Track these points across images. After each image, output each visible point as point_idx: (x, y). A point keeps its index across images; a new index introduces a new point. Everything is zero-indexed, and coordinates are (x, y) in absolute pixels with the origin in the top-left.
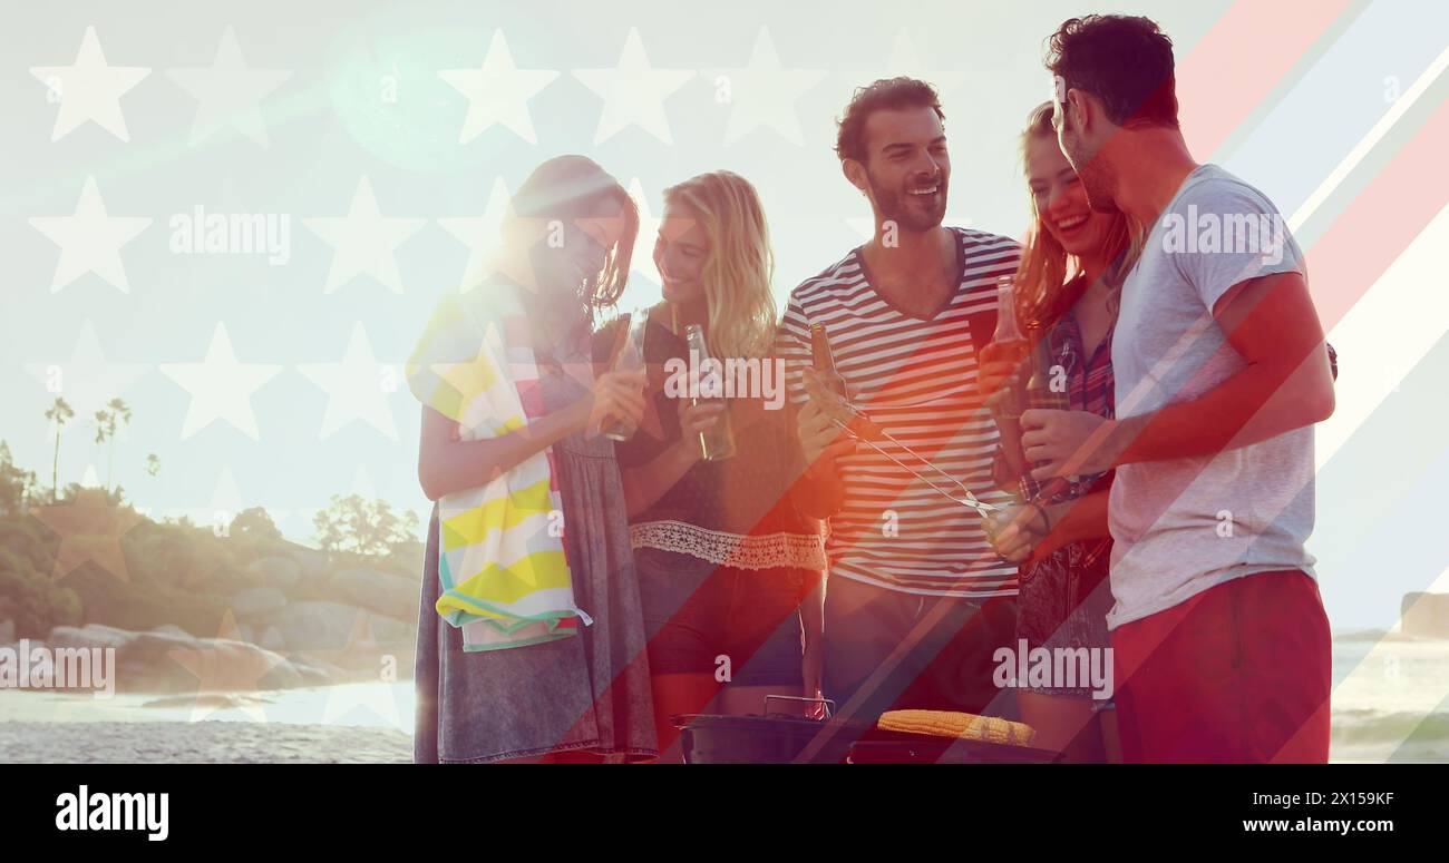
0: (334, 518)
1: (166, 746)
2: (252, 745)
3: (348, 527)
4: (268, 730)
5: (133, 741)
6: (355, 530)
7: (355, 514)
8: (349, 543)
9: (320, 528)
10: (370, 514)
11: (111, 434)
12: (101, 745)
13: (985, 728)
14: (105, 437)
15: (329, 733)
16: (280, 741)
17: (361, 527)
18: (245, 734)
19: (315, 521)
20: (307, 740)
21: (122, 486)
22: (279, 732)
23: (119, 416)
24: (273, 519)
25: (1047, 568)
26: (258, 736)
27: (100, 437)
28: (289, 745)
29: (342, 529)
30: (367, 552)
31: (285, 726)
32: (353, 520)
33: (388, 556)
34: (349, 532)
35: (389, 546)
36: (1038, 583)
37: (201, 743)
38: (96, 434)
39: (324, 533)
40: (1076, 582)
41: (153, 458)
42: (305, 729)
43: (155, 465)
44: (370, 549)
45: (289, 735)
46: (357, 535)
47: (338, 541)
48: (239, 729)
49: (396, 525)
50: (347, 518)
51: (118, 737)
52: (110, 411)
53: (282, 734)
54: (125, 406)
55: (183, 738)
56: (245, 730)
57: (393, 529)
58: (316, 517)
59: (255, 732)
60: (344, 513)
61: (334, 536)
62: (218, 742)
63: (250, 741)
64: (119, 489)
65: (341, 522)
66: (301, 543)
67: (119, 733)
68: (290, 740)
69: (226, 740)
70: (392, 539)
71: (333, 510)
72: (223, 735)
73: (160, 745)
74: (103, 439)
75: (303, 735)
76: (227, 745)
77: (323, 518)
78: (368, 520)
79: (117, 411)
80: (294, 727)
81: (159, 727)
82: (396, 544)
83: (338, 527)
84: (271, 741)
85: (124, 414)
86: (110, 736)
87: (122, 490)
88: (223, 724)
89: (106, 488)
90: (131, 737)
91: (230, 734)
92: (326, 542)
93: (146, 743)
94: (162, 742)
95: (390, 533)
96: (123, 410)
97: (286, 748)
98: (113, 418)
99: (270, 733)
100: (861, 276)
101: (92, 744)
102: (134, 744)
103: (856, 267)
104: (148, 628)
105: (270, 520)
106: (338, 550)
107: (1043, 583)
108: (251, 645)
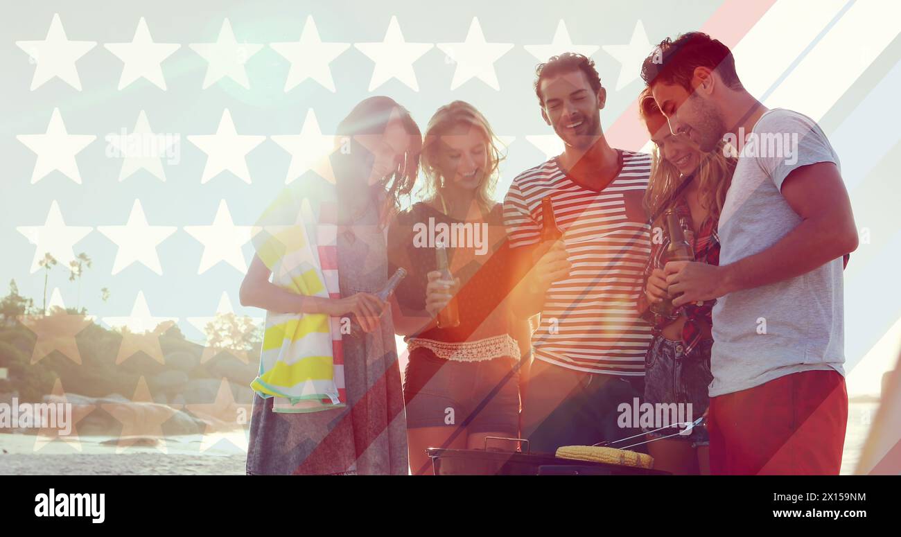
0: (217, 327)
1: (113, 469)
2: (167, 468)
3: (226, 333)
4: (177, 459)
5: (93, 466)
6: (230, 334)
7: (231, 325)
8: (226, 343)
9: (209, 333)
10: (240, 325)
11: (79, 275)
12: (73, 468)
13: (622, 457)
14: (76, 277)
15: (214, 461)
16: (184, 466)
17: (234, 333)
18: (163, 461)
19: (206, 329)
20: (201, 465)
21: (86, 308)
22: (183, 460)
23: (84, 264)
24: (179, 328)
25: (661, 359)
26: (170, 463)
27: (72, 278)
28: (190, 468)
29: (222, 334)
30: (238, 348)
31: (188, 456)
32: (229, 329)
33: (251, 350)
34: (227, 336)
35: (252, 344)
36: (656, 369)
37: (134, 467)
38: (70, 275)
39: (211, 337)
40: (679, 368)
41: (105, 290)
42: (200, 458)
43: (106, 294)
44: (240, 346)
45: (189, 462)
46: (232, 337)
47: (220, 342)
48: (159, 458)
49: (256, 331)
50: (225, 327)
51: (84, 463)
52: (79, 261)
53: (186, 461)
54: (88, 258)
55: (124, 464)
56: (164, 459)
57: (255, 334)
58: (207, 327)
59: (169, 460)
60: (224, 324)
61: (217, 338)
62: (145, 467)
63: (166, 466)
64: (84, 310)
65: (222, 329)
66: (197, 343)
67: (84, 461)
68: (190, 465)
69: (151, 465)
70: (253, 340)
71: (217, 322)
72: (148, 462)
73: (110, 468)
74: (74, 279)
75: (199, 462)
76: (151, 468)
77: (210, 327)
78: (239, 328)
79: (83, 261)
80: (193, 457)
81: (109, 457)
82: (256, 343)
83: (220, 333)
84: (178, 466)
85: (87, 262)
86: (78, 463)
87: (86, 310)
88: (149, 455)
89: (76, 308)
90: (92, 463)
91: (153, 462)
92: (213, 342)
93: (101, 467)
94: (111, 467)
95: (251, 336)
96: (87, 260)
97: (188, 470)
98: (80, 265)
99: (178, 461)
100: (557, 168)
101: (67, 468)
102: (94, 468)
103: (555, 164)
104: (103, 395)
105: (178, 329)
106: (220, 347)
107: (659, 369)
108: (166, 406)
